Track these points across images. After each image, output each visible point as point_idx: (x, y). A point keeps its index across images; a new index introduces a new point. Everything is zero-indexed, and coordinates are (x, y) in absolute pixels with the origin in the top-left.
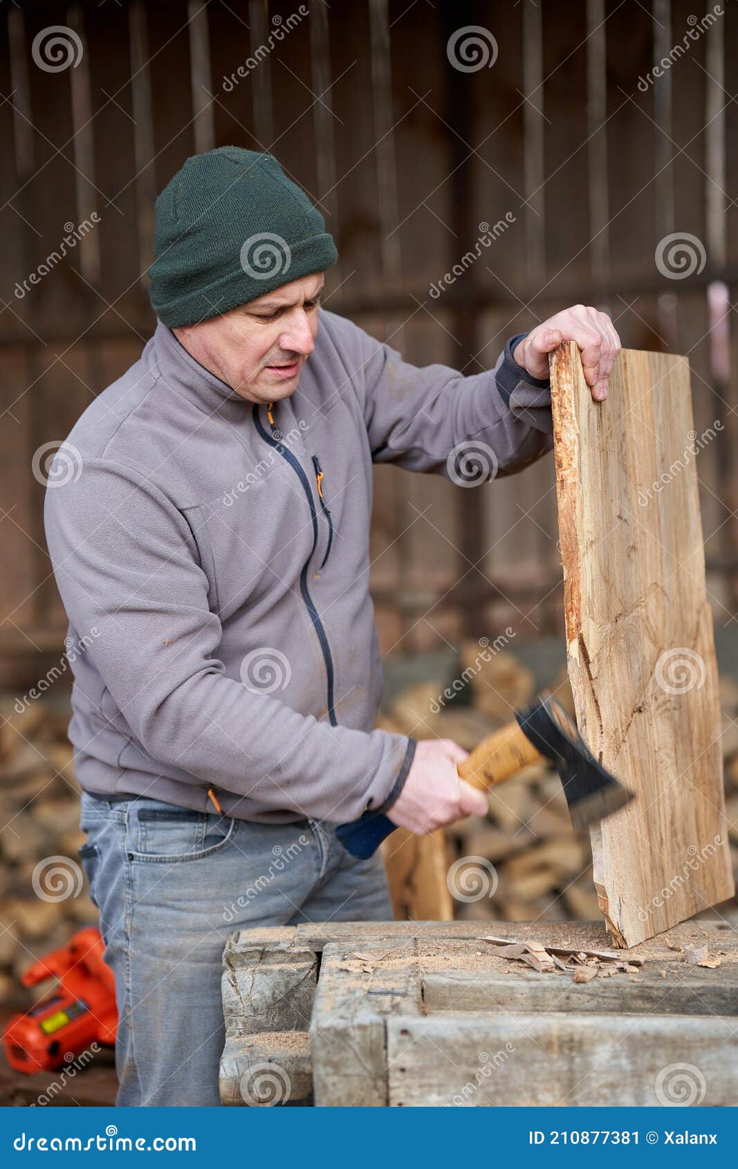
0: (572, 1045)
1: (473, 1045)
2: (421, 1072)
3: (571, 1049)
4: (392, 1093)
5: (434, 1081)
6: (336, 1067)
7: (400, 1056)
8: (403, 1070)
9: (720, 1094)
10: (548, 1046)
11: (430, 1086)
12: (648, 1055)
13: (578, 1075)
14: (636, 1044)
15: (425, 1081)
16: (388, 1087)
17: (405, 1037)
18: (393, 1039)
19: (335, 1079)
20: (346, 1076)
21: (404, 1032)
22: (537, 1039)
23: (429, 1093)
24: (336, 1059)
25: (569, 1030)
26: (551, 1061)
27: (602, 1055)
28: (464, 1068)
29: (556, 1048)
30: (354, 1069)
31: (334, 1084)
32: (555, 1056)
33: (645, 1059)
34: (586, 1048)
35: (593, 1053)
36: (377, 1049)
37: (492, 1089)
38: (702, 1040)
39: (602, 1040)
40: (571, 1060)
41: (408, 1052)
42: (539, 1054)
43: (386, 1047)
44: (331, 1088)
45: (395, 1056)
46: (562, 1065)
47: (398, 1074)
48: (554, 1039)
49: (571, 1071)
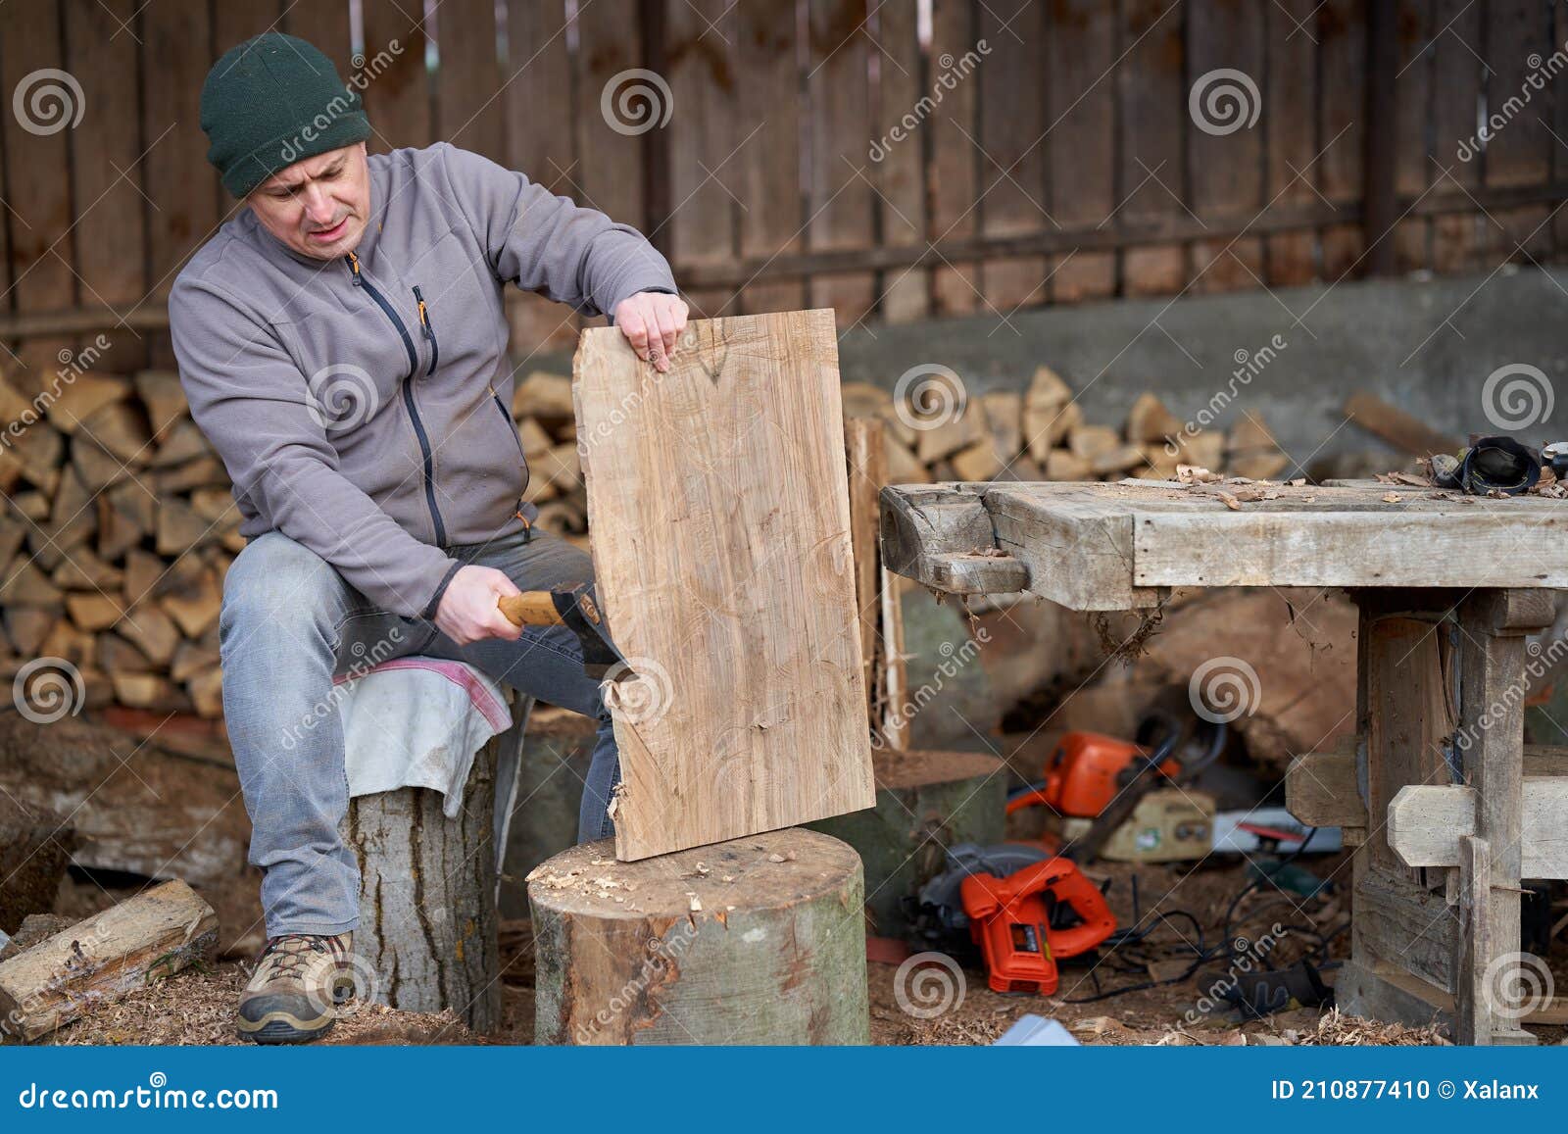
0: (1274, 532)
1: (1200, 532)
2: (1160, 552)
3: (1273, 535)
4: (1137, 567)
5: (1169, 559)
6: (1095, 547)
7: (1143, 540)
8: (1146, 550)
9: (1380, 565)
10: (1256, 532)
11: (1166, 562)
12: (1329, 539)
13: (1276, 554)
14: (1320, 531)
15: (1162, 559)
16: (1134, 563)
17: (1148, 526)
18: (1139, 527)
19: (1094, 557)
20: (1102, 554)
21: (1148, 522)
22: (1248, 527)
23: (1165, 567)
24: (1094, 542)
25: (1272, 521)
26: (1257, 544)
27: (1295, 539)
28: (1191, 549)
29: (1261, 535)
30: (1108, 550)
31: (1093, 561)
32: (1260, 540)
33: (1327, 541)
34: (1284, 534)
35: (1289, 538)
36: (1127, 534)
37: (1212, 564)
38: (1370, 526)
39: (1295, 528)
40: (1273, 542)
41: (1149, 536)
42: (1248, 538)
43: (1133, 534)
44: (1090, 564)
45: (1140, 540)
46: (1266, 547)
47: (1142, 554)
48: (1261, 528)
49: (1272, 551)
